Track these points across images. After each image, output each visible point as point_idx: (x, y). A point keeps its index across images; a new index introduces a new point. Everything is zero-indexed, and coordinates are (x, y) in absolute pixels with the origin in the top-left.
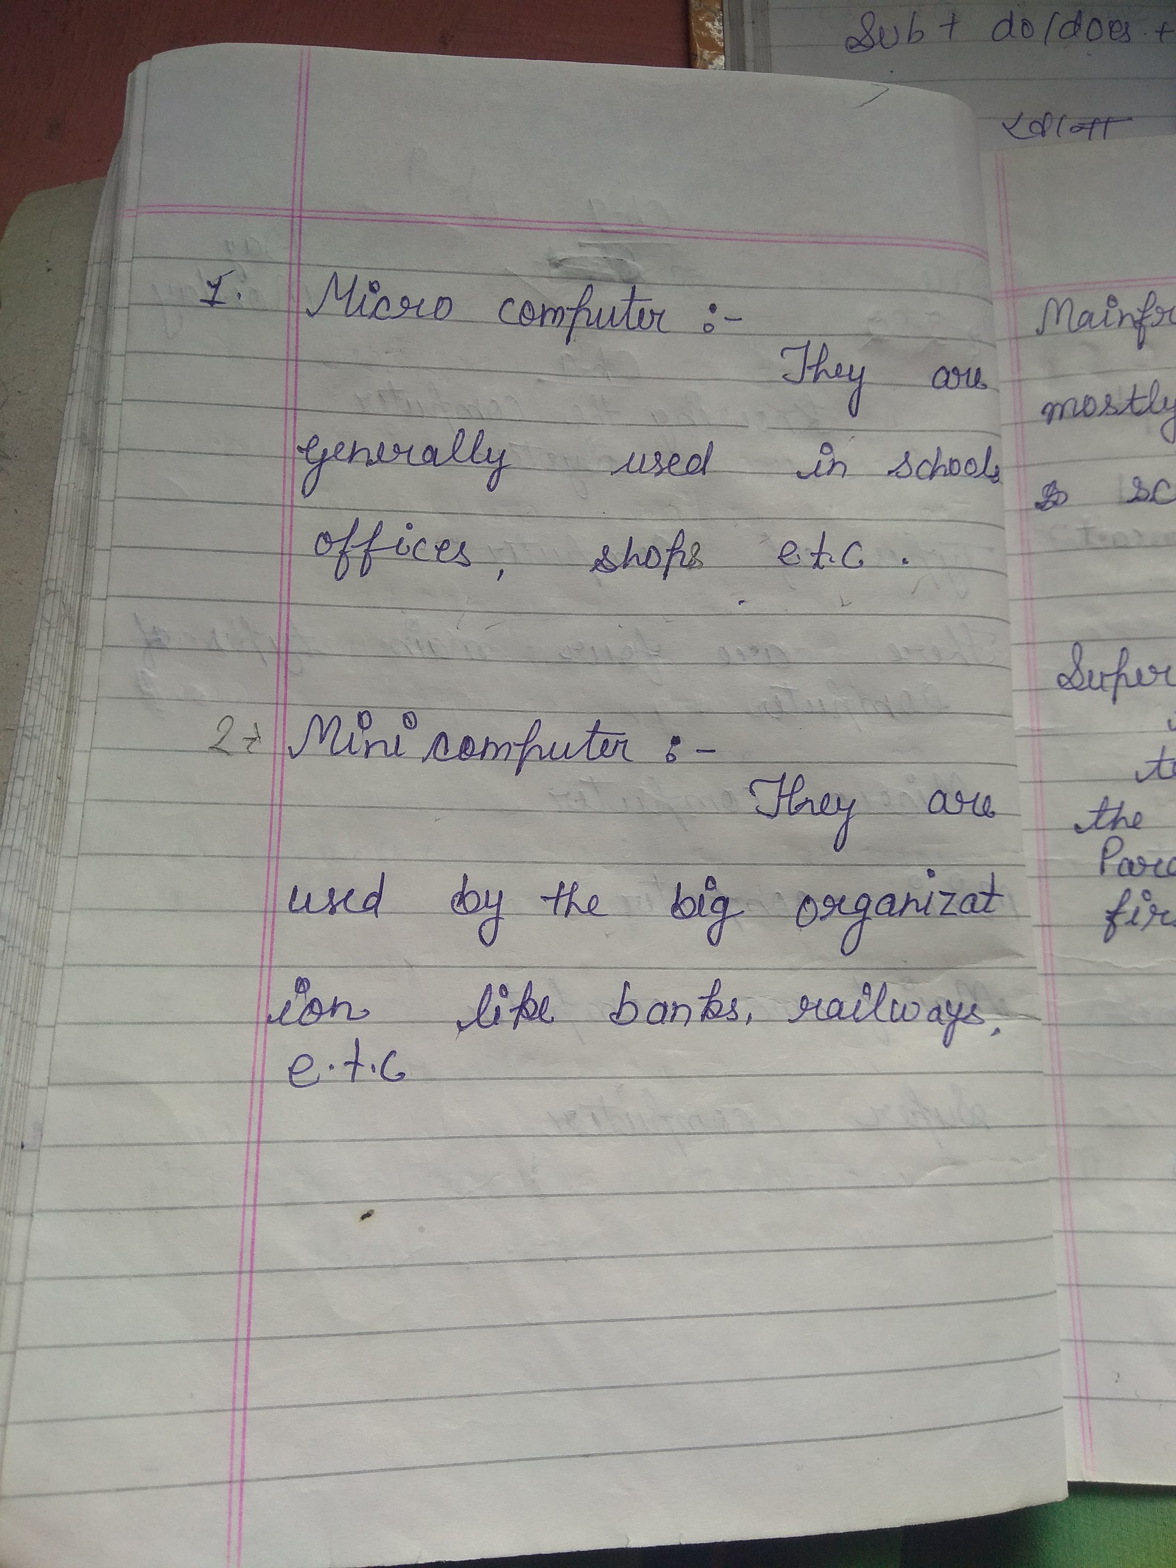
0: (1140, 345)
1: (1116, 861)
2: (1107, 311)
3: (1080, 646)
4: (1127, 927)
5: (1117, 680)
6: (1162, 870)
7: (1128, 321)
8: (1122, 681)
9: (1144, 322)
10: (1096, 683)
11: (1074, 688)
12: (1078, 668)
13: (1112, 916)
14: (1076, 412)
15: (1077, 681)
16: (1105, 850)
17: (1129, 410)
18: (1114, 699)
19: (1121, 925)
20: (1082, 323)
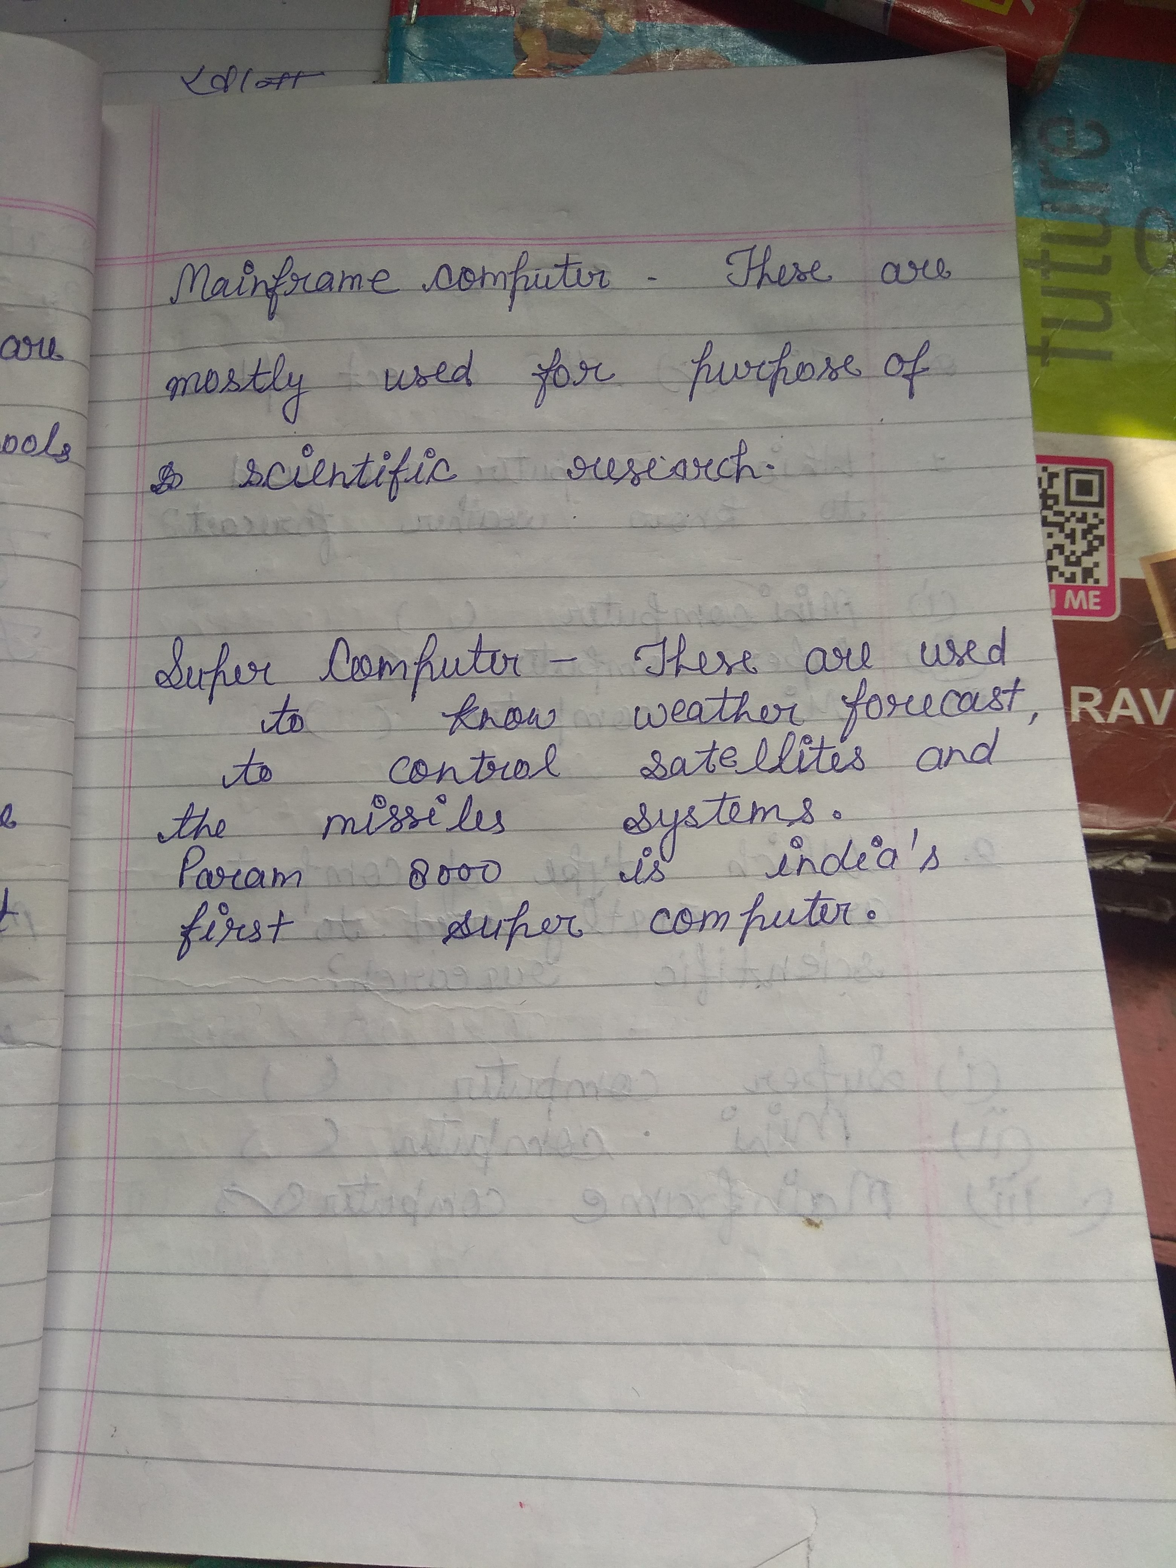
0: (271, 316)
1: (195, 872)
2: (243, 278)
3: (181, 641)
4: (200, 944)
5: (215, 678)
6: (240, 881)
7: (261, 289)
8: (220, 679)
9: (277, 291)
10: (194, 681)
11: (172, 686)
12: (177, 665)
13: (186, 932)
14: (198, 388)
15: (175, 679)
16: (186, 860)
17: (251, 387)
18: (211, 698)
19: (195, 941)
20: (214, 293)
